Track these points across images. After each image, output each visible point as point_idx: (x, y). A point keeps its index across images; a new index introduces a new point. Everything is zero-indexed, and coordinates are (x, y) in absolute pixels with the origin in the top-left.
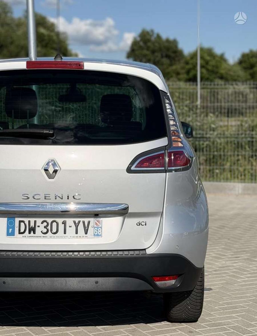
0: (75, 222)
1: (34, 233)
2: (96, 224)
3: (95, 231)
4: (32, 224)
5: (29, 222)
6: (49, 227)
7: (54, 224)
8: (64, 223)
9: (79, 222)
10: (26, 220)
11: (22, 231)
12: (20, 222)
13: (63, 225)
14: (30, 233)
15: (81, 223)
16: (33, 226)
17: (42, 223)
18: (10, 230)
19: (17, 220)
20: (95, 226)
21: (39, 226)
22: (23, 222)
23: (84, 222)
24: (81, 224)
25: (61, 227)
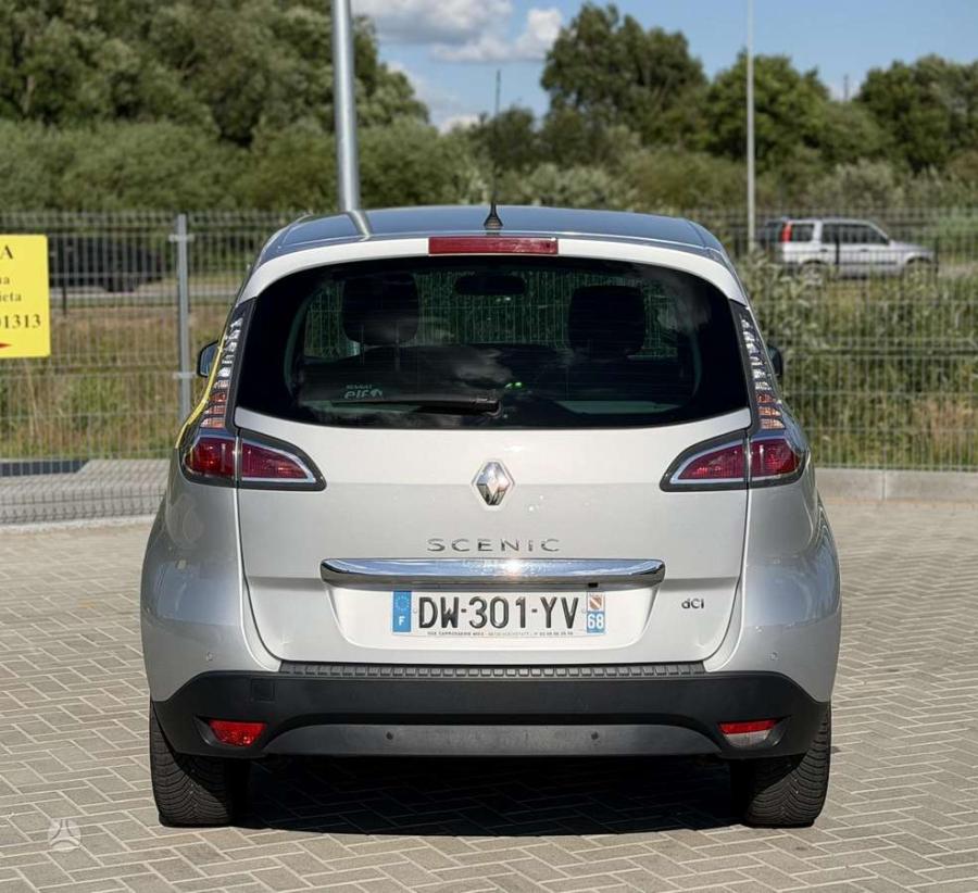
0: (544, 601)
1: (455, 625)
2: (592, 605)
3: (590, 620)
4: (450, 606)
5: (443, 600)
6: (487, 612)
7: (499, 606)
8: (521, 603)
9: (554, 600)
10: (436, 597)
11: (427, 620)
12: (422, 601)
13: (519, 606)
14: (444, 625)
15: (559, 604)
16: (452, 610)
17: (472, 603)
18: (401, 619)
19: (416, 596)
20: (590, 609)
21: (464, 611)
22: (429, 600)
23: (564, 601)
24: (559, 606)
25: (515, 612)
